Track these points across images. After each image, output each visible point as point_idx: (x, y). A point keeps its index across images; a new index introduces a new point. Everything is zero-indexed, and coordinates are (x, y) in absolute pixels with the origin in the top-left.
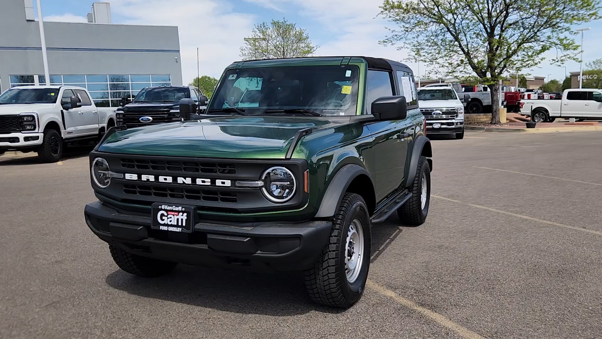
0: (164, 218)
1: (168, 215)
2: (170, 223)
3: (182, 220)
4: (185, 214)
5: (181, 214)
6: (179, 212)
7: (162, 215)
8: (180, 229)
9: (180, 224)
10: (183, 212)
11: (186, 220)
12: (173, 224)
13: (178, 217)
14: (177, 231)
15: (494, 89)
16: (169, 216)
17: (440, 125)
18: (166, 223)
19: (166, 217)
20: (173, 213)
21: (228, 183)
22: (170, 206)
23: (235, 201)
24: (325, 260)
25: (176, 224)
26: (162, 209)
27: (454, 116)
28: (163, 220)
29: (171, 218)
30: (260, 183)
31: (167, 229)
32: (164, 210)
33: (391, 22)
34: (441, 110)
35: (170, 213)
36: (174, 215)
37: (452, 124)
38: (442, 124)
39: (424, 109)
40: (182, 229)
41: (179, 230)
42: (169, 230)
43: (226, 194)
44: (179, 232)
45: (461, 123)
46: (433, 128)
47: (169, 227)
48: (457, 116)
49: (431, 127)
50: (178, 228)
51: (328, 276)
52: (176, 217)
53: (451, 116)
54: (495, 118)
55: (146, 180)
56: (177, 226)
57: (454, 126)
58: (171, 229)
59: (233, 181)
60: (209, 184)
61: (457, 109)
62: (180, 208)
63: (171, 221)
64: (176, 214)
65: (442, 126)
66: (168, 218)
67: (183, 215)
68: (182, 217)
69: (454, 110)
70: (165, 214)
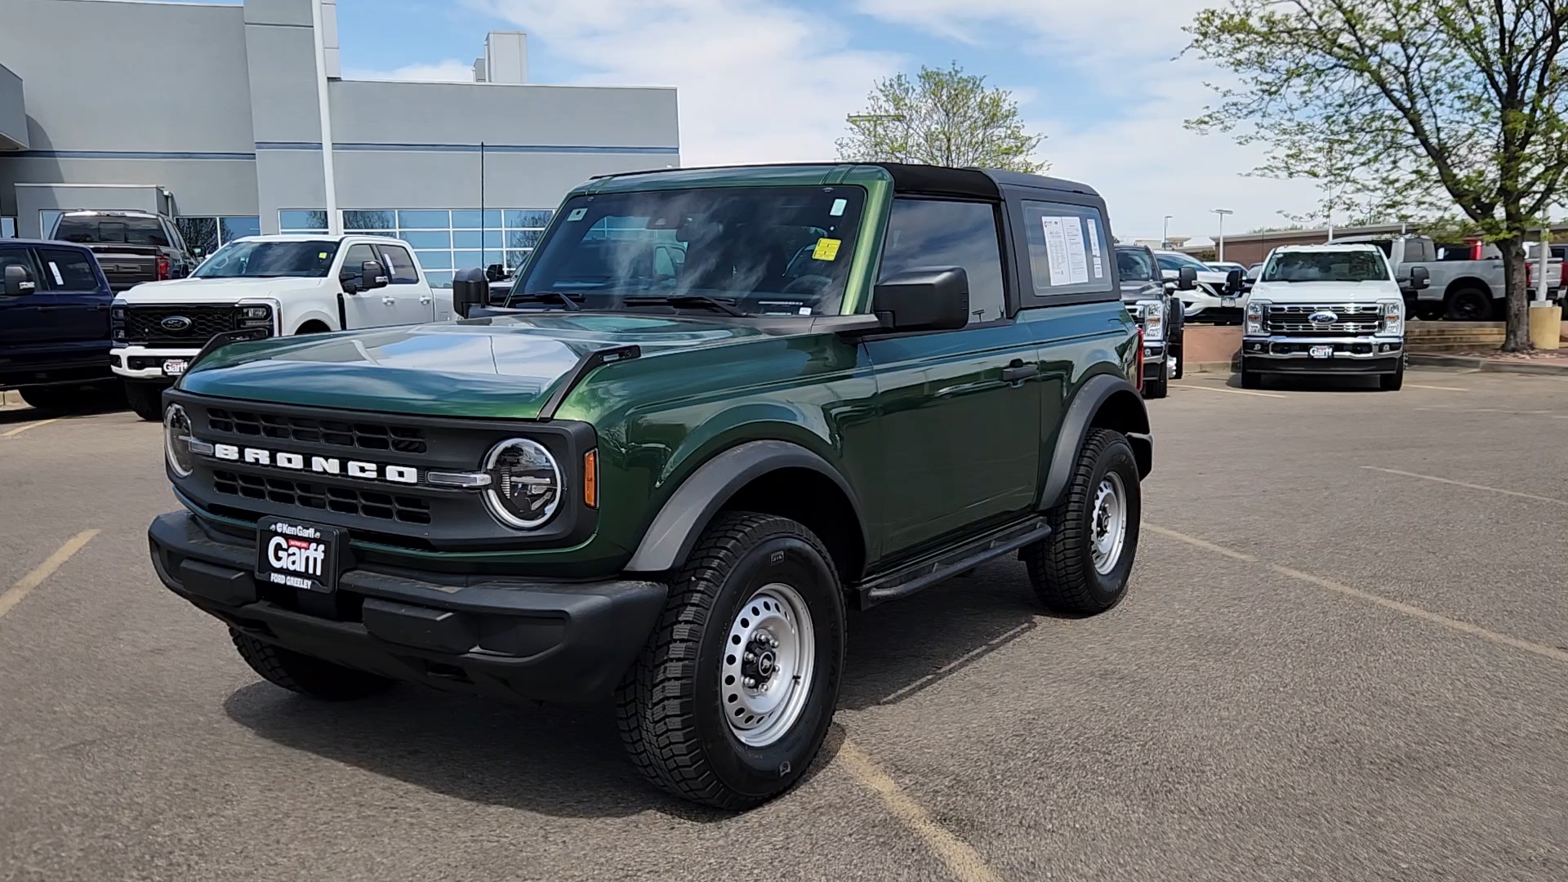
0: (281, 554)
1: (289, 547)
2: (292, 568)
3: (315, 559)
4: (322, 547)
5: (313, 545)
6: (309, 540)
7: (278, 547)
8: (310, 583)
9: (311, 571)
10: (318, 542)
11: (323, 561)
12: (298, 569)
13: (307, 553)
14: (302, 586)
15: (1514, 254)
16: (291, 551)
17: (1331, 350)
18: (285, 567)
19: (286, 553)
20: (298, 544)
21: (411, 475)
22: (292, 526)
23: (425, 519)
24: (658, 680)
25: (303, 570)
26: (276, 534)
27: (1374, 327)
28: (279, 559)
29: (294, 554)
30: (482, 479)
31: (283, 582)
32: (282, 535)
33: (1224, 69)
34: (1335, 310)
35: (292, 543)
36: (300, 548)
37: (1367, 347)
38: (1338, 347)
39: (1286, 307)
40: (313, 583)
41: (306, 584)
42: (288, 583)
43: (411, 502)
44: (307, 590)
45: (1393, 347)
46: (1311, 358)
47: (288, 578)
48: (1381, 326)
49: (1304, 354)
50: (306, 581)
51: (665, 724)
52: (305, 554)
53: (1363, 327)
54: (1515, 336)
55: (253, 460)
56: (303, 575)
57: (1371, 355)
58: (294, 582)
59: (422, 469)
60: (374, 475)
61: (1379, 306)
62: (310, 533)
63: (294, 563)
64: (304, 545)
65: (1335, 353)
66: (289, 555)
67: (316, 550)
68: (315, 554)
69: (1375, 309)
70: (285, 546)
